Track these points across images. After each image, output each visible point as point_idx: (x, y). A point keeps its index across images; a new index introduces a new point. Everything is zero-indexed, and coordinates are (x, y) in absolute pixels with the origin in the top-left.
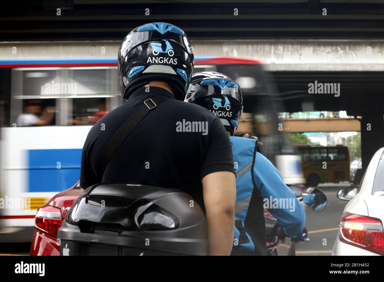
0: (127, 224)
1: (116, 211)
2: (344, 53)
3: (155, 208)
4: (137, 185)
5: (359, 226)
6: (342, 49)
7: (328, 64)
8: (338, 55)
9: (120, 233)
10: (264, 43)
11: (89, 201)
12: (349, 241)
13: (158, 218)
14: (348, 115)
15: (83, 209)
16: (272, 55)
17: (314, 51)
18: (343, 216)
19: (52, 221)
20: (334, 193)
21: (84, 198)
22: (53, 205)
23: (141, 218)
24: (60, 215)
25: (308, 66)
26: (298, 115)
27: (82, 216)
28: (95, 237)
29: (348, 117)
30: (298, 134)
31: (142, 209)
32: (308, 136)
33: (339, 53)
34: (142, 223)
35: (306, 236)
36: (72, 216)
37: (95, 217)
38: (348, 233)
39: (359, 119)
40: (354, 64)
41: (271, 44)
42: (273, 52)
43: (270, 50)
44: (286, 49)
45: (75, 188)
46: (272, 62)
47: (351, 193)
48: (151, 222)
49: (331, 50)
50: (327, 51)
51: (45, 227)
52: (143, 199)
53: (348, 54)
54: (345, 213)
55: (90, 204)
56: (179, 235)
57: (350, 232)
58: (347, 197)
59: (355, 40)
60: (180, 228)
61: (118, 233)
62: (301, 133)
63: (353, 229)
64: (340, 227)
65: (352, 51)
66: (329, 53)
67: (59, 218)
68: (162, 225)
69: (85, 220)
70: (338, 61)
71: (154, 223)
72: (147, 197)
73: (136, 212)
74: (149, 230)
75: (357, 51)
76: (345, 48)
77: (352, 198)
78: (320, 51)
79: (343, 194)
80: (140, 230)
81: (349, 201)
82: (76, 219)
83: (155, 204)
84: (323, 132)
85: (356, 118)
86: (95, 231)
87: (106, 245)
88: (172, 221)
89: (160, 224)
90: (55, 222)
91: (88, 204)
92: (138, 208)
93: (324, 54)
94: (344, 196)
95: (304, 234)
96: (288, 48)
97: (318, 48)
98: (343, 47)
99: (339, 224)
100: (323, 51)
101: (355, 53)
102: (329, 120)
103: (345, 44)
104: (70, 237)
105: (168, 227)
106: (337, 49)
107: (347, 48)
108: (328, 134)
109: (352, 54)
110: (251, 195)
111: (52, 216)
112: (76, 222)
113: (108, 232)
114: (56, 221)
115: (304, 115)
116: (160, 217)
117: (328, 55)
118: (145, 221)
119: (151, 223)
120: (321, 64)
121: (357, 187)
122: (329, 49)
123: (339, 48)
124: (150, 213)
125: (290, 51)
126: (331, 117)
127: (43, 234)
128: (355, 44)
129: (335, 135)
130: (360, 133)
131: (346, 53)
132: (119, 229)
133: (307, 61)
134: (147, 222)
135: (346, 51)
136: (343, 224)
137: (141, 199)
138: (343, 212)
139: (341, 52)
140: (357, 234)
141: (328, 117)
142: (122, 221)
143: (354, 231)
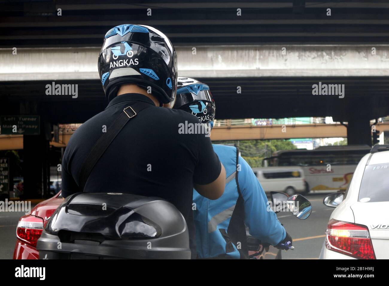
0: (107, 233)
1: (97, 220)
2: (329, 58)
3: (137, 217)
4: (118, 194)
5: (345, 233)
6: (327, 54)
7: (314, 70)
8: (323, 60)
9: (101, 243)
10: (249, 49)
11: (69, 210)
12: (335, 248)
13: (141, 227)
14: (334, 120)
15: (63, 218)
16: (257, 60)
17: (299, 57)
18: (329, 223)
19: (34, 231)
20: (320, 200)
21: (64, 207)
22: (35, 215)
23: (122, 227)
24: (43, 225)
25: (293, 71)
26: (284, 121)
27: (62, 225)
28: (76, 247)
29: (335, 123)
30: (284, 140)
31: (123, 218)
32: (294, 142)
33: (324, 58)
34: (123, 232)
35: (291, 245)
36: (52, 226)
37: (75, 227)
38: (335, 240)
39: (345, 125)
40: (340, 69)
41: (255, 49)
42: (258, 57)
43: (255, 56)
44: (271, 54)
45: (58, 197)
46: (257, 68)
47: (338, 200)
48: (133, 231)
49: (316, 56)
50: (313, 56)
51: (27, 237)
52: (124, 208)
53: (334, 60)
54: (331, 220)
55: (70, 214)
56: (161, 244)
57: (337, 239)
58: (334, 203)
59: (340, 45)
60: (162, 237)
61: (99, 243)
62: (286, 139)
63: (340, 236)
64: (326, 234)
65: (337, 56)
66: (314, 58)
67: (42, 228)
68: (144, 234)
69: (65, 229)
70: (323, 67)
71: (135, 232)
72: (128, 205)
73: (117, 220)
74: (130, 239)
75: (343, 56)
76: (331, 53)
77: (338, 205)
78: (305, 56)
79: (329, 201)
80: (121, 239)
81: (335, 207)
82: (56, 229)
83: (137, 212)
84: (309, 138)
85: (342, 124)
86: (75, 241)
87: (86, 255)
88: (154, 230)
89: (142, 233)
90: (37, 232)
91: (68, 214)
92: (119, 217)
93: (310, 59)
94: (331, 203)
95: (289, 243)
96: (273, 53)
97: (303, 53)
98: (328, 52)
99: (326, 231)
100: (308, 56)
101: (341, 58)
102: (315, 125)
103: (330, 49)
104: (49, 247)
105: (150, 236)
106: (322, 54)
107: (333, 53)
108: (314, 140)
109: (337, 59)
110: (236, 204)
111: (34, 226)
112: (56, 232)
113: (88, 241)
114: (39, 231)
115: (290, 121)
116: (141, 226)
117: (313, 60)
118: (126, 230)
119: (132, 233)
120: (307, 70)
121: (344, 194)
122: (314, 54)
123: (324, 54)
124: (132, 222)
125: (275, 56)
126: (317, 123)
127: (25, 244)
128: (341, 49)
129: (321, 141)
130: (346, 139)
131: (331, 58)
132: (99, 238)
133: (293, 67)
134: (128, 231)
135: (331, 57)
136: (329, 231)
137: (122, 207)
138: (329, 220)
139: (327, 57)
140: (344, 241)
141: (314, 123)
142: (103, 230)
143: (340, 238)
